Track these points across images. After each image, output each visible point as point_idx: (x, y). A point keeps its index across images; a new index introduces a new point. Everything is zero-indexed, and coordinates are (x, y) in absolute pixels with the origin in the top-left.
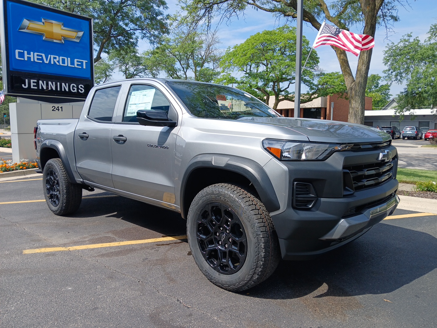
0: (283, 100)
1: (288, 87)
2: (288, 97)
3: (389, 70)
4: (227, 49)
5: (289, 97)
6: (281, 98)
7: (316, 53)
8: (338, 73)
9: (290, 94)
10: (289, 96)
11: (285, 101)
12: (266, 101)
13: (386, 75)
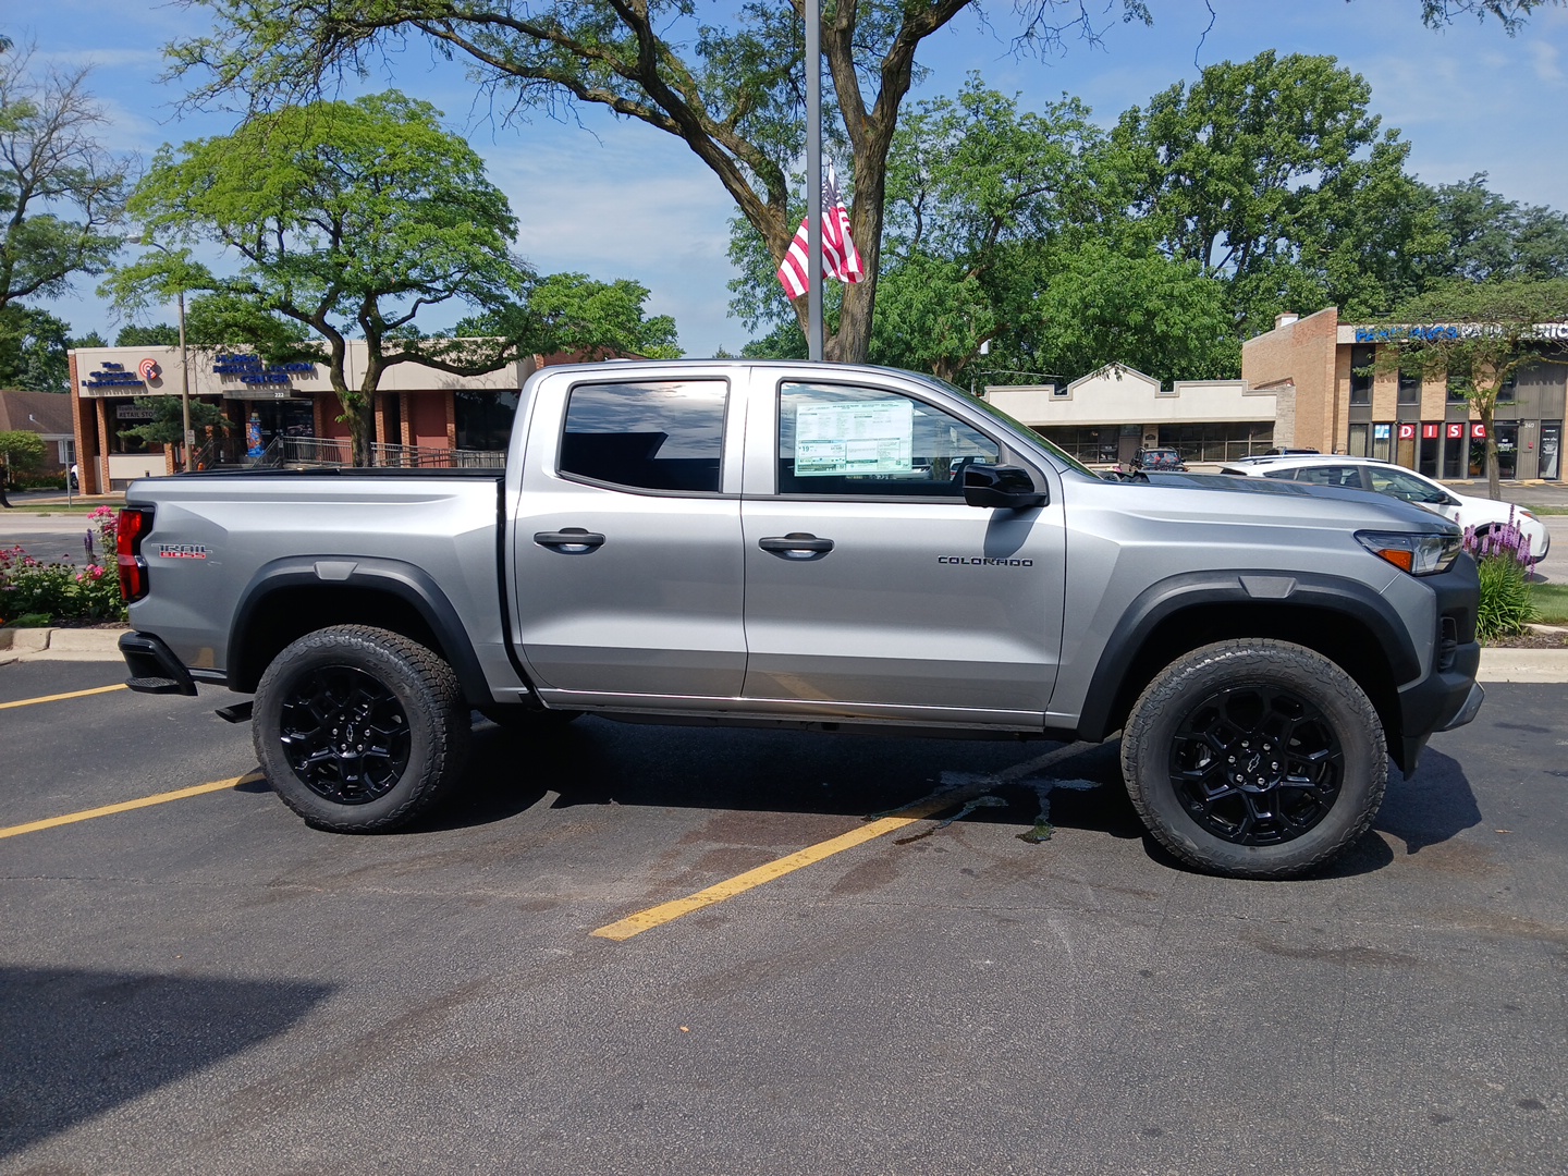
0: (398, 359)
1: (413, 315)
2: (418, 349)
3: (746, 282)
4: (158, 151)
5: (422, 350)
6: (392, 352)
7: (505, 205)
8: (582, 276)
9: (426, 338)
10: (421, 346)
11: (406, 364)
12: (334, 362)
13: (737, 296)
